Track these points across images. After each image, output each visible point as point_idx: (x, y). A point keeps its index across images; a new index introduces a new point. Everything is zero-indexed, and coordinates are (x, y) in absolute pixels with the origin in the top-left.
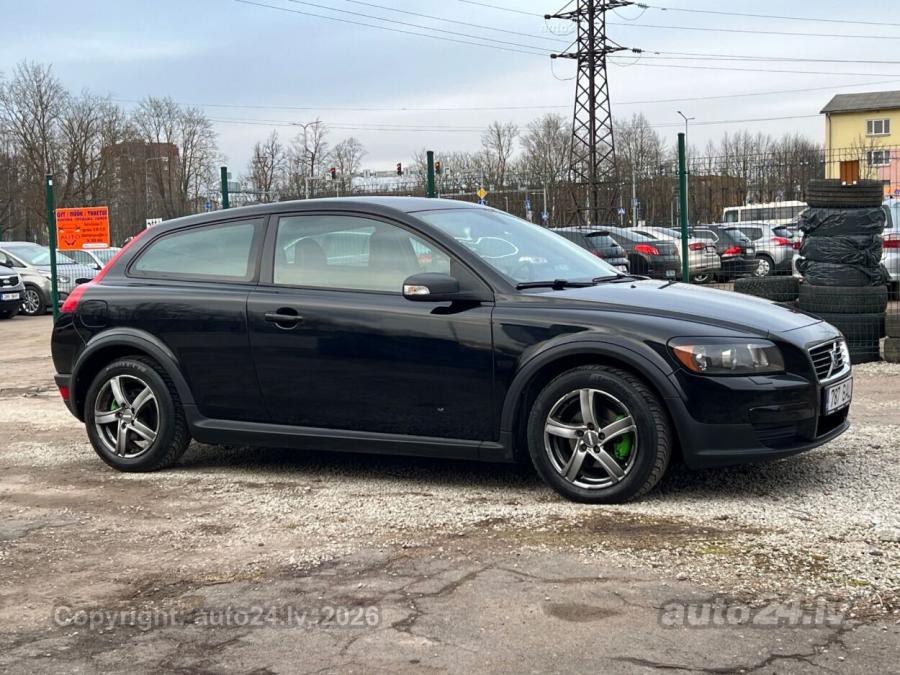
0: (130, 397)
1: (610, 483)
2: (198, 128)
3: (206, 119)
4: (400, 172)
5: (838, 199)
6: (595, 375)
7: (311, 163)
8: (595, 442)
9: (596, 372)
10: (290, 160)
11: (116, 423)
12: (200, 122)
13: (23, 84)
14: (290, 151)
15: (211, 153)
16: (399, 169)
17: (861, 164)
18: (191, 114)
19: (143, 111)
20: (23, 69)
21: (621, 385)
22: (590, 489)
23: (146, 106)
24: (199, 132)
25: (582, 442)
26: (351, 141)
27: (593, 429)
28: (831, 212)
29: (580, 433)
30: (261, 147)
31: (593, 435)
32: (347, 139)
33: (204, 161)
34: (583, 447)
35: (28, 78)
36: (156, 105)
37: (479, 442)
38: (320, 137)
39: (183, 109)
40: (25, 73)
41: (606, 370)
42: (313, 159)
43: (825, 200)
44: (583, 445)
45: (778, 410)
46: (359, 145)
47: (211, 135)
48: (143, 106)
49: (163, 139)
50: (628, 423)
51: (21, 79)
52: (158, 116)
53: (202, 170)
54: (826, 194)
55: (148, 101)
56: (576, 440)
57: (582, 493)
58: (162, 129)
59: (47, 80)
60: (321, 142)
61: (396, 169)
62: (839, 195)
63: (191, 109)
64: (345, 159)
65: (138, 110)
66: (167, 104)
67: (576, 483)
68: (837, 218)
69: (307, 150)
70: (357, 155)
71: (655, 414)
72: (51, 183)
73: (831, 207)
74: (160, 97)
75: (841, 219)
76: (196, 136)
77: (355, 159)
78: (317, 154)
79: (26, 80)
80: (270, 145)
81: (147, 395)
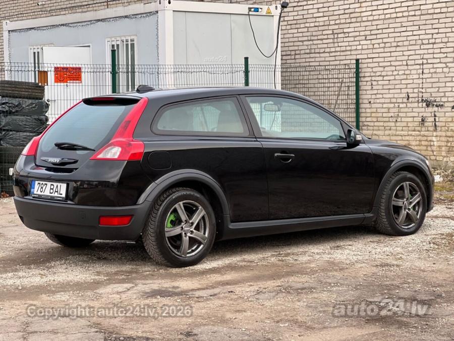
5: (34, 94)
17: (49, 73)
28: (30, 101)
43: (27, 93)
54: (27, 90)
62: (34, 91)
68: (34, 105)
73: (30, 98)
75: (36, 105)
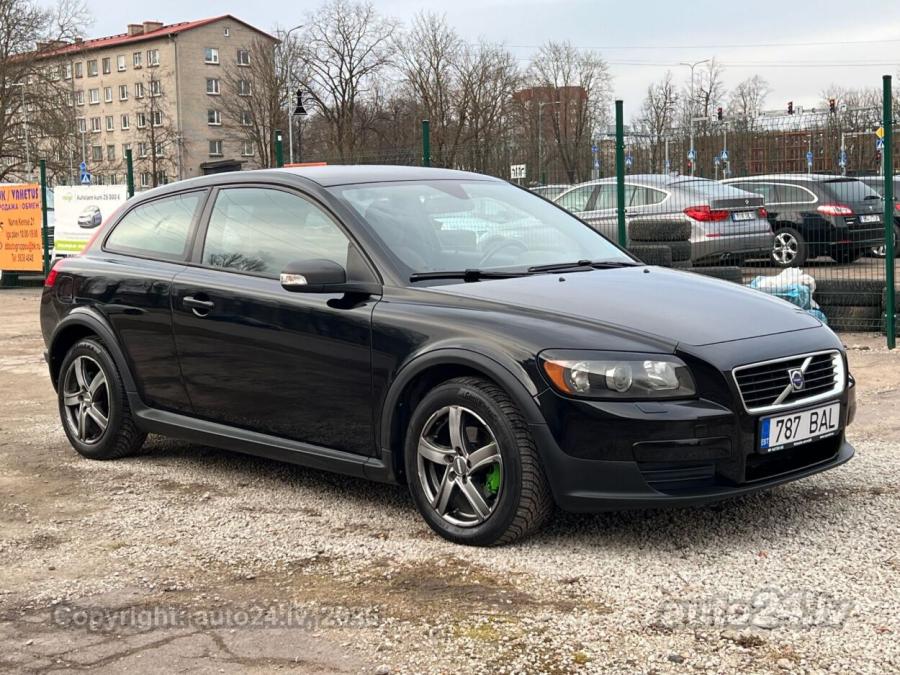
0: (90, 380)
1: (476, 522)
2: (596, 71)
3: (603, 62)
4: (791, 111)
6: (464, 390)
7: (704, 103)
8: (464, 471)
9: (465, 387)
10: (685, 100)
11: (78, 406)
12: (596, 65)
13: (421, 34)
14: (684, 91)
15: (606, 96)
16: (791, 108)
18: (589, 58)
19: (542, 55)
20: (420, 18)
21: (487, 404)
22: (458, 526)
23: (545, 50)
24: (596, 76)
25: (452, 470)
26: (756, 79)
27: (461, 455)
29: (449, 457)
30: (654, 88)
31: (462, 461)
32: (753, 77)
33: (600, 105)
34: (453, 476)
35: (424, 27)
36: (556, 50)
37: (365, 459)
38: (716, 75)
39: (581, 52)
40: (423, 24)
41: (476, 385)
42: (707, 99)
44: (453, 472)
45: (699, 444)
46: (765, 82)
47: (608, 78)
48: (542, 50)
49: (560, 83)
50: (493, 451)
51: (418, 29)
52: (557, 60)
53: (597, 113)
55: (548, 45)
56: (445, 467)
57: (451, 530)
58: (561, 73)
59: (442, 29)
60: (716, 81)
61: (787, 108)
63: (589, 52)
64: (748, 98)
65: (537, 56)
66: (566, 48)
67: (446, 517)
69: (702, 90)
70: (762, 92)
71: (521, 443)
72: (280, 138)
74: (559, 42)
76: (593, 79)
77: (759, 97)
78: (713, 94)
79: (422, 29)
80: (664, 85)
81: (101, 378)
